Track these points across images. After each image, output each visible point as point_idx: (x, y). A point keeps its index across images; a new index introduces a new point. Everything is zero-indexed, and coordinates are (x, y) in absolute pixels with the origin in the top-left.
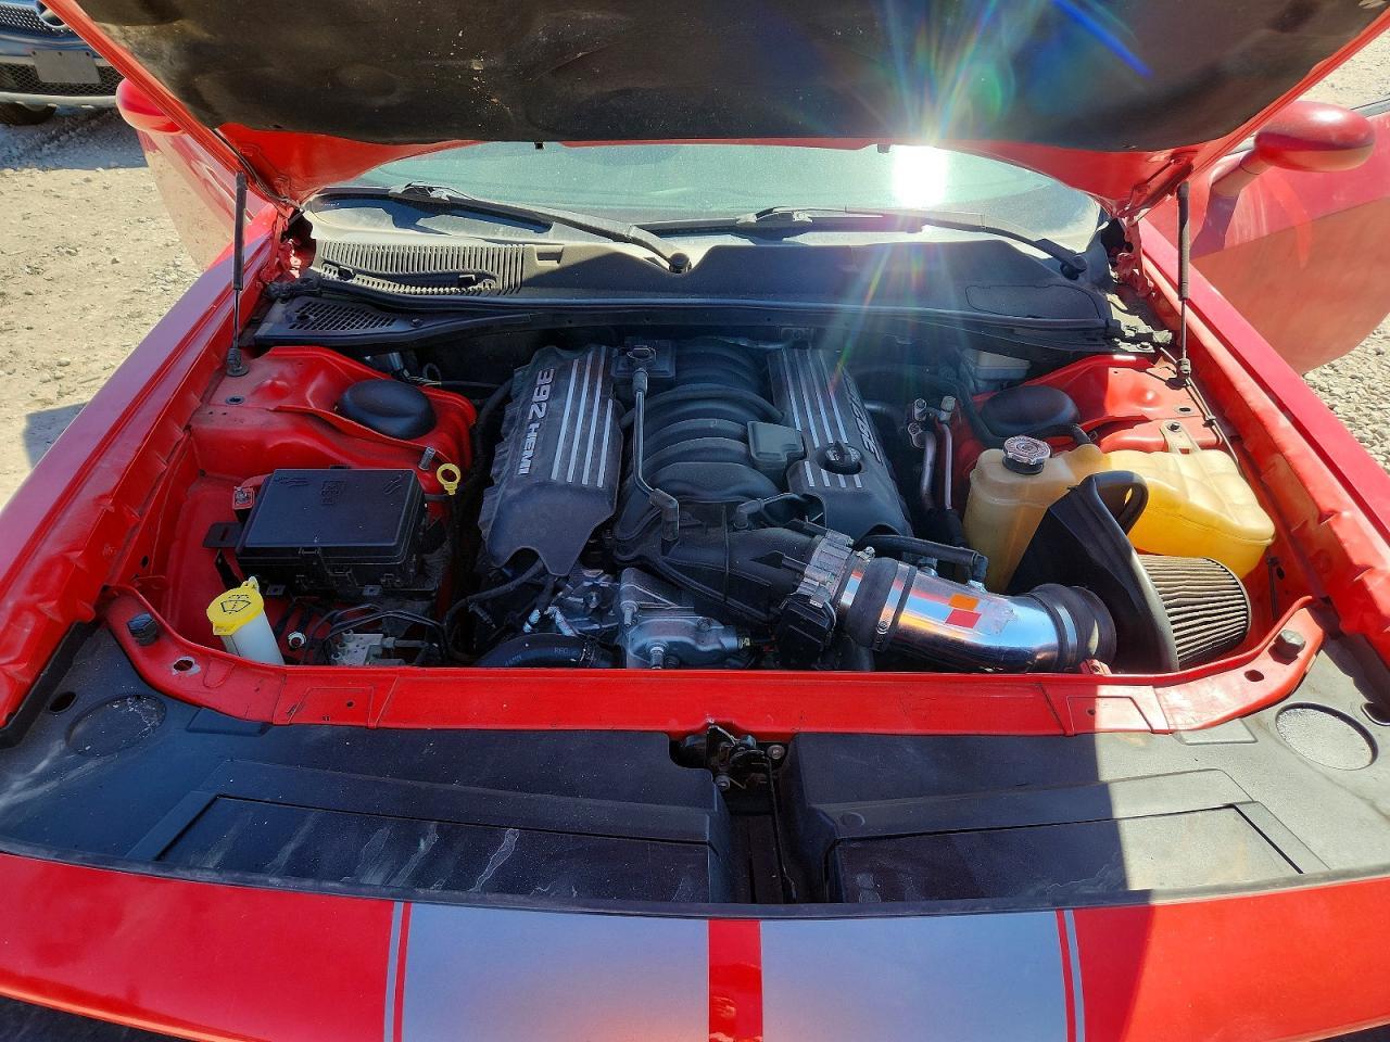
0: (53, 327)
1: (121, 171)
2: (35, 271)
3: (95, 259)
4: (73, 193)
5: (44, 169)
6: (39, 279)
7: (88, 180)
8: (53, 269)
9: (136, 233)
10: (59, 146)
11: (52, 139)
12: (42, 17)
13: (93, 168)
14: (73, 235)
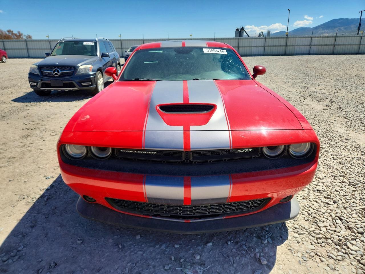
0: (54, 125)
1: (65, 102)
2: (48, 117)
3: (61, 115)
4: (55, 106)
5: (49, 102)
6: (50, 118)
7: (58, 104)
8: (52, 117)
9: (69, 111)
10: (52, 99)
11: (50, 98)
12: (53, 74)
13: (59, 102)
14: (56, 112)
